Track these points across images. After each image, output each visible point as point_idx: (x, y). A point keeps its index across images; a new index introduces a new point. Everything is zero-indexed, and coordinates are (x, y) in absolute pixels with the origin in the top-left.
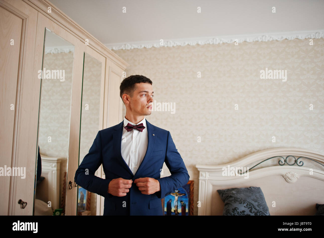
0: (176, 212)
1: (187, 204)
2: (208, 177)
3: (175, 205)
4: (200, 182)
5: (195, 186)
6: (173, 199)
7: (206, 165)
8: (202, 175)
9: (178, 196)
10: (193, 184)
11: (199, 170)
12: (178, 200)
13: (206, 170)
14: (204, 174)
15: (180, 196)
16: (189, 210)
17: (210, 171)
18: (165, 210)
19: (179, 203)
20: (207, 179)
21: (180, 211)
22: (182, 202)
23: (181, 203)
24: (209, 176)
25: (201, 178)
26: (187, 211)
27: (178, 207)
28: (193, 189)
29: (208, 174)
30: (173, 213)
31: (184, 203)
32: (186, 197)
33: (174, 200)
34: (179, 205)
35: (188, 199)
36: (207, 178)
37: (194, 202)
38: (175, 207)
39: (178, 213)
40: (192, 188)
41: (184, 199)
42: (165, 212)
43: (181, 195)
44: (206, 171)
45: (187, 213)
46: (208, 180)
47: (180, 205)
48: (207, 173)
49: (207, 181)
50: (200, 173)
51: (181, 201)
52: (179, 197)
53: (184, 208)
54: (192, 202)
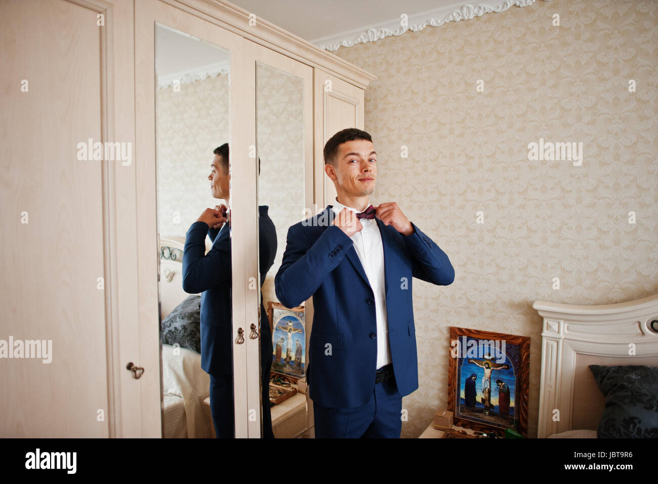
0: (487, 404)
1: (513, 388)
2: (566, 331)
3: (483, 388)
4: (545, 342)
5: (533, 349)
6: (479, 374)
7: (563, 303)
8: (549, 327)
9: (492, 368)
10: (528, 346)
11: (541, 314)
12: (490, 378)
13: (559, 317)
14: (555, 326)
15: (495, 368)
16: (517, 402)
17: (569, 318)
18: (463, 395)
19: (494, 386)
20: (563, 337)
21: (495, 401)
22: (500, 384)
23: (498, 385)
24: (568, 330)
25: (545, 333)
26: (512, 404)
27: (492, 394)
28: (528, 356)
29: (566, 325)
30: (479, 403)
31: (506, 386)
32: (511, 374)
33: (482, 376)
34: (492, 389)
35: (514, 378)
36: (562, 335)
37: (530, 385)
38: (483, 392)
39: (492, 406)
40: (526, 354)
41: (505, 377)
42: (462, 399)
43: (499, 368)
44: (560, 319)
45: (512, 408)
46: (565, 339)
47: (495, 390)
48: (562, 322)
49: (563, 341)
50: (545, 321)
51: (498, 382)
52: (492, 370)
53: (504, 396)
54: (524, 386)
